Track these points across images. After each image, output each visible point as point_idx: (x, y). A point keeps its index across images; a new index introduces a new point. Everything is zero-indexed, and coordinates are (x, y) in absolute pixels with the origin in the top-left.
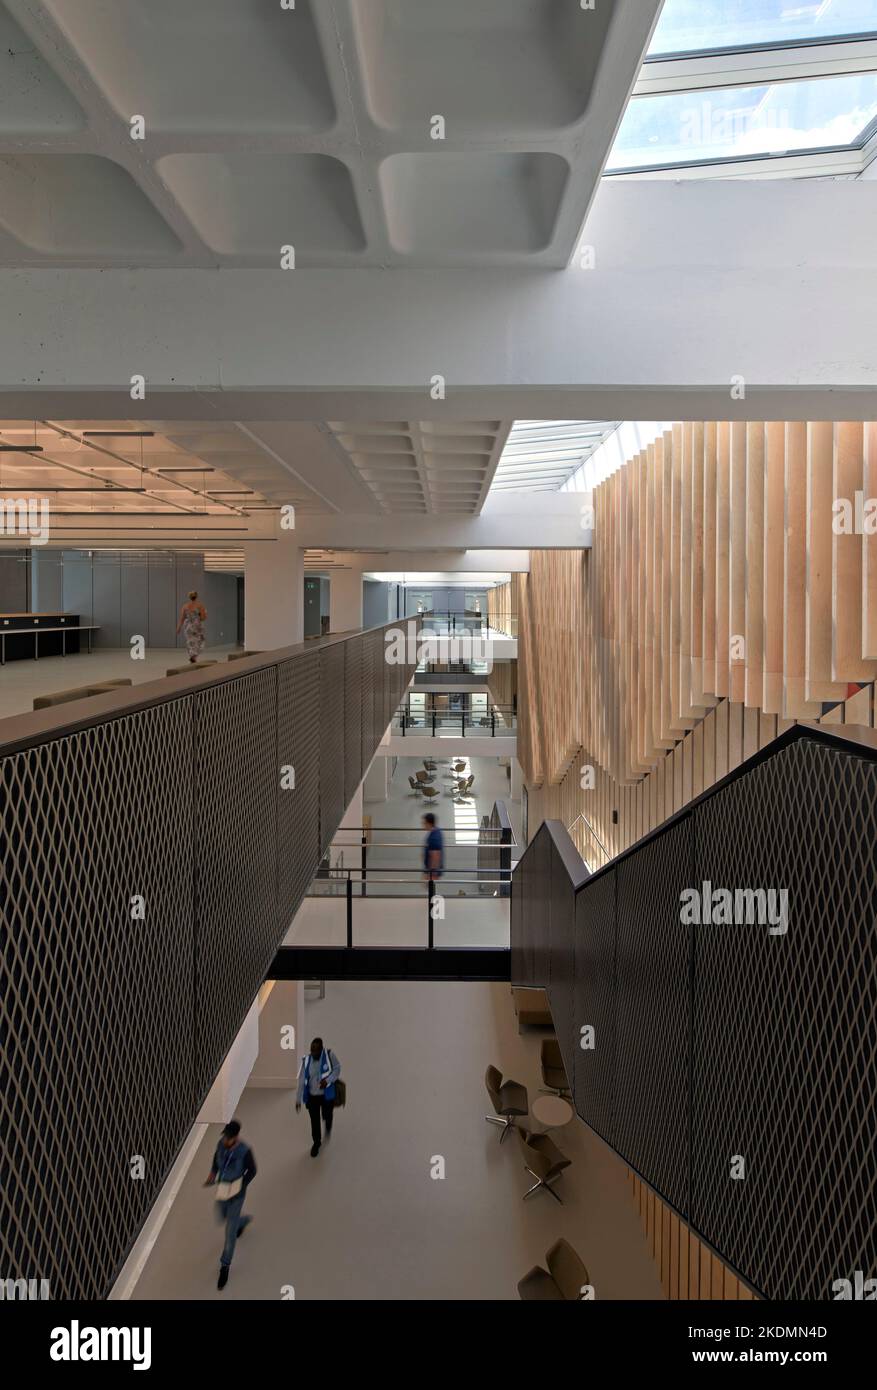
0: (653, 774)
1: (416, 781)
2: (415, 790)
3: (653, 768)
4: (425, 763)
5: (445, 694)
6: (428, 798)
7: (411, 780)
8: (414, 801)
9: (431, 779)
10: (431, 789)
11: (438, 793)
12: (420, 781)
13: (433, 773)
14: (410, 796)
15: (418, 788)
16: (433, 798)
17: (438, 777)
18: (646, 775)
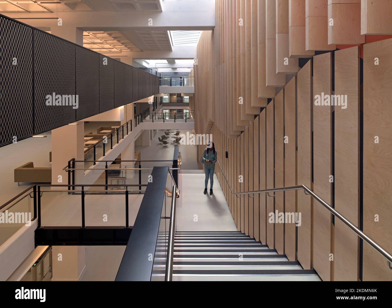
0: (246, 131)
1: (161, 139)
2: (160, 142)
3: (246, 127)
4: (165, 133)
5: (175, 110)
6: (164, 145)
7: (159, 139)
8: (160, 146)
9: (167, 138)
10: (166, 141)
11: (168, 143)
12: (163, 139)
13: (168, 136)
14: (159, 144)
15: (161, 141)
16: (167, 145)
17: (170, 137)
18: (242, 132)
